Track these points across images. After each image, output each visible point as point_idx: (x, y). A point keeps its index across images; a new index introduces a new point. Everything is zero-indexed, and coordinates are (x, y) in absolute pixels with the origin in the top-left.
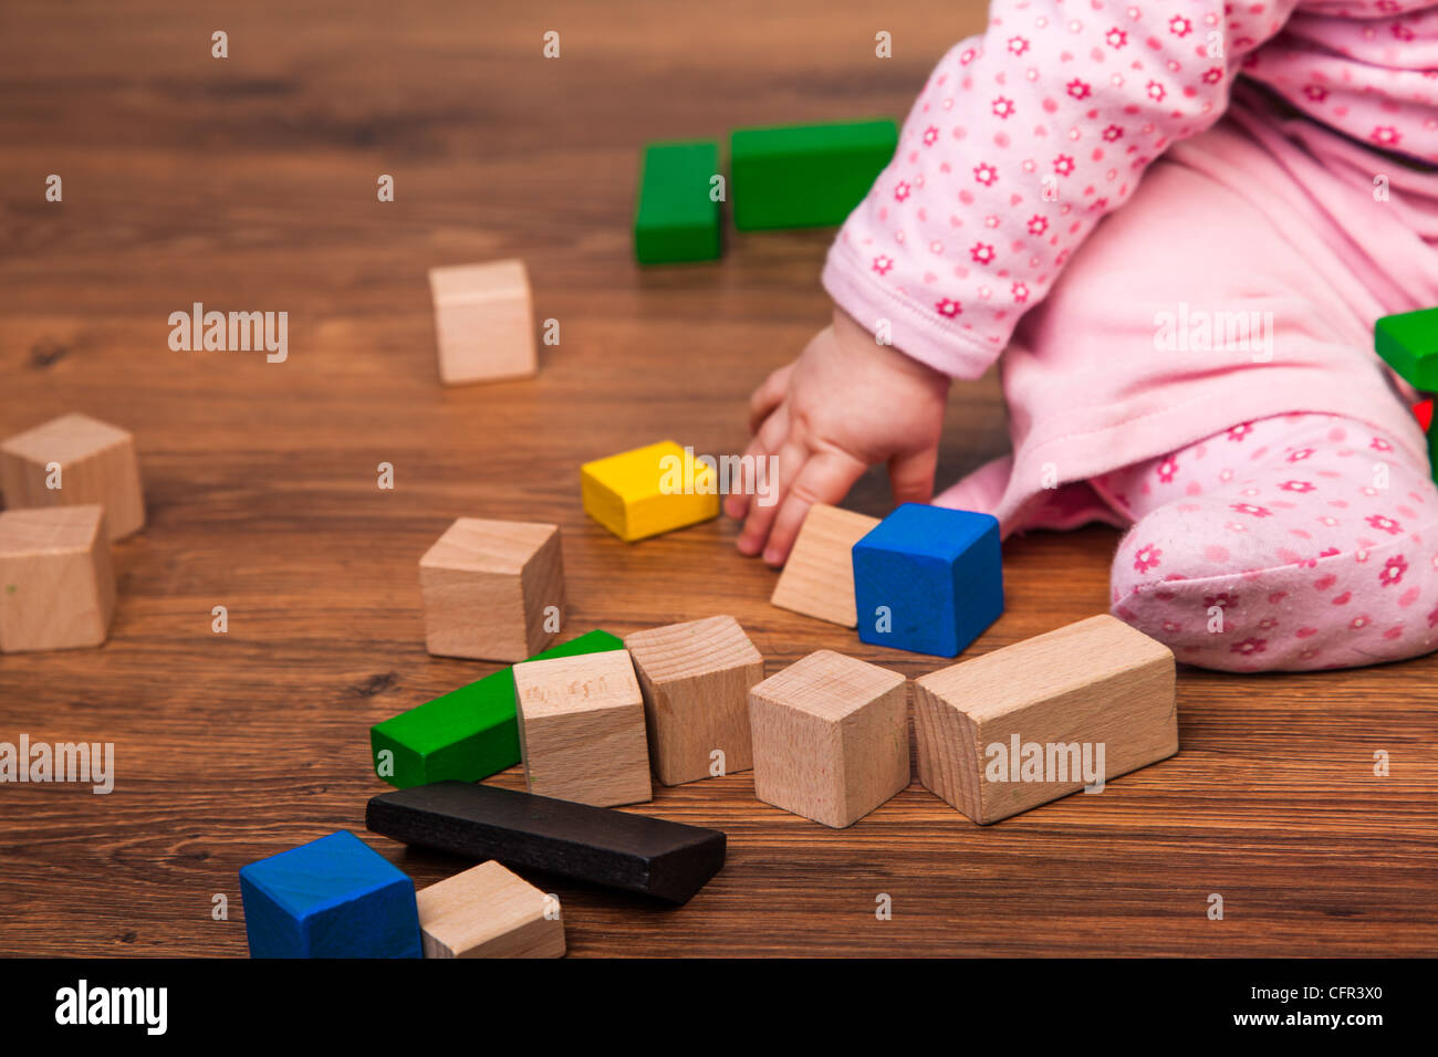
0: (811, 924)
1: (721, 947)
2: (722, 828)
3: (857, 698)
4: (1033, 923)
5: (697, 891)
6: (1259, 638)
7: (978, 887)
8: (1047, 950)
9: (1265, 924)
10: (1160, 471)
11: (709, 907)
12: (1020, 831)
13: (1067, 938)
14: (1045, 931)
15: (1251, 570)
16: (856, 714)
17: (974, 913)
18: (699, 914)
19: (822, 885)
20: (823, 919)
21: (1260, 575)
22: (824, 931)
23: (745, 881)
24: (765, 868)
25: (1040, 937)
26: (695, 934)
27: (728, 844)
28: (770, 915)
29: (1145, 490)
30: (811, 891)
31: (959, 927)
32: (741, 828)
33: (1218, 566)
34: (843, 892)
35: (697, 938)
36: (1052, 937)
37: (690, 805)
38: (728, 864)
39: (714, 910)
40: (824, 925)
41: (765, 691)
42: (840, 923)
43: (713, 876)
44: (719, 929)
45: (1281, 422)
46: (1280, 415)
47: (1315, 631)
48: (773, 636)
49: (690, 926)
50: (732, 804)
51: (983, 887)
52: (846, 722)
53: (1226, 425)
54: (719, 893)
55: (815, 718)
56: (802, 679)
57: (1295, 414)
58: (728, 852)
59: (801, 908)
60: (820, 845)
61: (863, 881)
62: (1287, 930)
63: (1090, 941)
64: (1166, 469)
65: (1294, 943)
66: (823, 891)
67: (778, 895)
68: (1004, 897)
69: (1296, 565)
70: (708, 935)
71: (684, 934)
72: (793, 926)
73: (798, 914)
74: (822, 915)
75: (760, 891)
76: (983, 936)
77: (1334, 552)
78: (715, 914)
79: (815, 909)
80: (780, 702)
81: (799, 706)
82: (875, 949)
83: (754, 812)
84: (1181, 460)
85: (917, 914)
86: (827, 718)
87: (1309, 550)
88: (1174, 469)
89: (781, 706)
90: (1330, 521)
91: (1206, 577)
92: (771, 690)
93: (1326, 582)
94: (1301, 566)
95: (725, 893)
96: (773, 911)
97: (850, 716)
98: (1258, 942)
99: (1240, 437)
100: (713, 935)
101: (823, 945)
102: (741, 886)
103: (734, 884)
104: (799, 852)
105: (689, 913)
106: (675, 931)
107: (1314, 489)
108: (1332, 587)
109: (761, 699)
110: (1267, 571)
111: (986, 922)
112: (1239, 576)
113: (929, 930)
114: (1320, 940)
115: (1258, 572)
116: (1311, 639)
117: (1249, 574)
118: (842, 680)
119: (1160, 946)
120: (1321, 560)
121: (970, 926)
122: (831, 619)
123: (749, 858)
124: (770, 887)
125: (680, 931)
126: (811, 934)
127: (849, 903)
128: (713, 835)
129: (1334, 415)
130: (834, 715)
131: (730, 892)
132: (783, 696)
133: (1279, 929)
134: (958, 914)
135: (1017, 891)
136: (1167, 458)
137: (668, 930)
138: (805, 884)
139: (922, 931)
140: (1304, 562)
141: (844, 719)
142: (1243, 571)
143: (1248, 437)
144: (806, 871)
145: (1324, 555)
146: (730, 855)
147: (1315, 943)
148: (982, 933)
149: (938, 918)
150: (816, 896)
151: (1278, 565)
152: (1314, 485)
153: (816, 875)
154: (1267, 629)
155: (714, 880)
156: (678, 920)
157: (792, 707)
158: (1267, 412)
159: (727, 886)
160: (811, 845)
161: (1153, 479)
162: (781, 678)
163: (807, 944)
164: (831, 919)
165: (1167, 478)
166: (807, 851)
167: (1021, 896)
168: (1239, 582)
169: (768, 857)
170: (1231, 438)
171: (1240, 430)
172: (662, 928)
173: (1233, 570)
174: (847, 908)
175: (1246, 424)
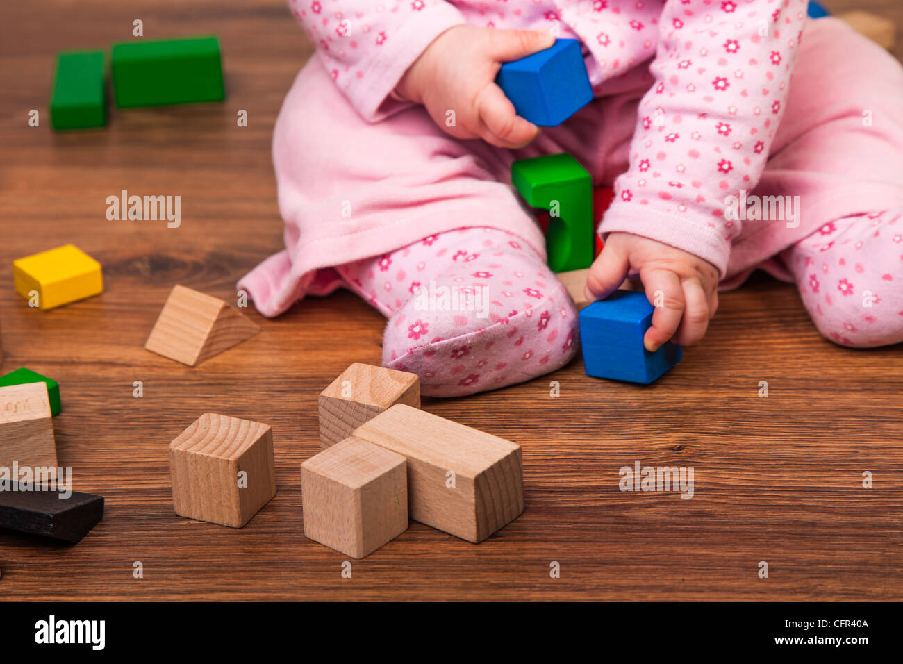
0: (158, 554)
1: (101, 570)
2: (102, 493)
3: (372, 472)
4: (299, 549)
5: (85, 534)
6: (476, 374)
7: (264, 527)
8: (307, 566)
9: (443, 545)
10: (380, 264)
11: (93, 545)
12: (291, 490)
13: (319, 557)
14: (307, 554)
15: (480, 330)
16: (371, 483)
17: (260, 543)
18: (86, 549)
19: (164, 528)
20: (166, 550)
21: (485, 332)
22: (166, 558)
23: (115, 527)
24: (130, 519)
25: (304, 558)
26: (84, 562)
27: (105, 504)
28: (132, 548)
29: (371, 275)
30: (159, 532)
31: (252, 552)
32: (114, 493)
33: (462, 328)
34: (179, 532)
35: (85, 565)
36: (310, 557)
37: (81, 479)
38: (106, 516)
39: (97, 546)
40: (166, 554)
41: (311, 465)
42: (177, 552)
43: (96, 524)
44: (100, 558)
45: (455, 234)
46: (454, 230)
47: (506, 364)
48: (137, 369)
49: (81, 557)
50: (109, 478)
51: (267, 527)
52: (364, 489)
53: (420, 236)
54: (100, 535)
55: (343, 486)
56: (337, 457)
57: (464, 228)
58: (105, 508)
59: (153, 544)
60: (164, 503)
61: (191, 525)
62: (456, 548)
63: (334, 559)
64: (385, 263)
65: (461, 556)
66: (166, 532)
67: (137, 536)
68: (281, 533)
69: (499, 323)
70: (91, 562)
71: (77, 562)
72: (147, 555)
73: (150, 547)
74: (166, 548)
75: (126, 533)
76: (266, 558)
77: (515, 313)
78: (98, 549)
79: (161, 544)
80: (321, 474)
81: (333, 477)
82: (198, 568)
83: (122, 483)
84: (394, 257)
85: (226, 545)
86: (350, 486)
87: (503, 314)
88: (390, 262)
89: (321, 476)
90: (508, 294)
91: (455, 337)
92: (316, 464)
93: (513, 332)
94: (502, 324)
95: (103, 535)
96: (134, 545)
97: (366, 485)
98: (439, 556)
99: (430, 243)
100: (95, 562)
101: (165, 566)
102: (114, 530)
103: (109, 529)
104: (152, 507)
105: (81, 549)
106: (70, 560)
107: (491, 275)
108: (515, 335)
109: (308, 470)
110: (487, 328)
111: (268, 549)
112: (473, 333)
113: (233, 555)
114: (477, 554)
115: (483, 330)
116: (503, 370)
117: (479, 332)
118: (364, 459)
119: (377, 560)
120: (510, 319)
121: (259, 552)
122: (180, 360)
123: (120, 512)
124: (132, 531)
125: (74, 560)
126: (158, 560)
127: (183, 539)
128: (95, 499)
129: (487, 227)
130: (356, 483)
131: (106, 535)
132: (322, 469)
133: (451, 548)
134: (251, 544)
135: (288, 528)
136: (386, 256)
137: (66, 560)
138: (153, 528)
139: (228, 556)
140: (503, 321)
141: (363, 487)
142: (475, 331)
143: (435, 243)
144: (157, 520)
145: (511, 315)
146: (107, 510)
147: (474, 556)
148: (266, 556)
149: (238, 547)
150: (161, 535)
151: (492, 325)
152: (491, 273)
153: (161, 522)
154: (480, 367)
155: (97, 527)
156: (73, 554)
157: (328, 477)
158: (445, 229)
159: (105, 531)
160: (158, 503)
161: (376, 269)
162: (323, 457)
163: (155, 566)
164: (170, 550)
165: (386, 268)
166: (157, 507)
167: (291, 532)
168: (473, 338)
169: (131, 511)
170: (424, 244)
171: (430, 239)
172: (64, 559)
173: (471, 330)
174: (180, 543)
175: (435, 236)
